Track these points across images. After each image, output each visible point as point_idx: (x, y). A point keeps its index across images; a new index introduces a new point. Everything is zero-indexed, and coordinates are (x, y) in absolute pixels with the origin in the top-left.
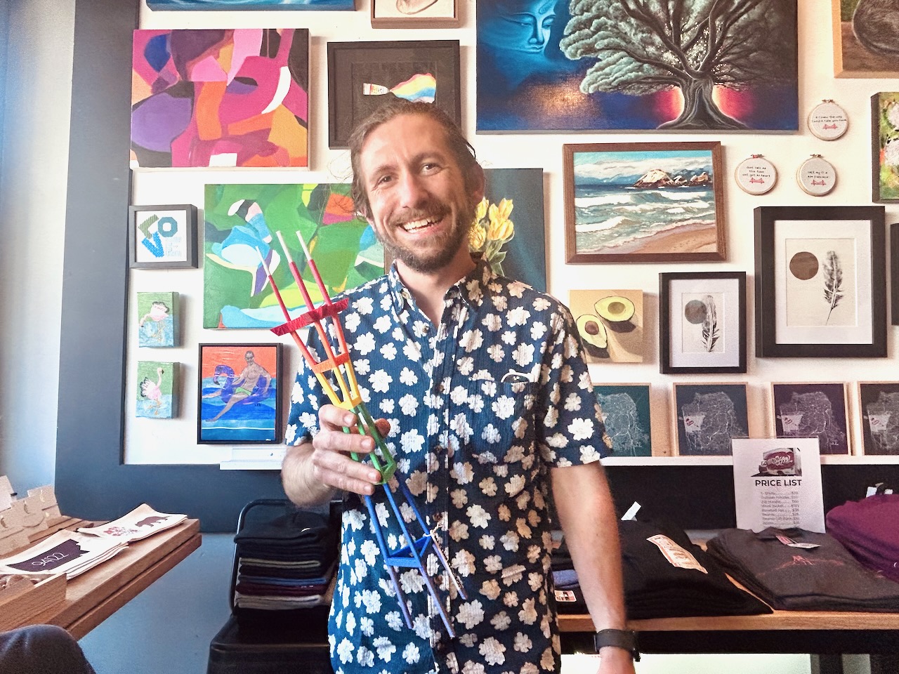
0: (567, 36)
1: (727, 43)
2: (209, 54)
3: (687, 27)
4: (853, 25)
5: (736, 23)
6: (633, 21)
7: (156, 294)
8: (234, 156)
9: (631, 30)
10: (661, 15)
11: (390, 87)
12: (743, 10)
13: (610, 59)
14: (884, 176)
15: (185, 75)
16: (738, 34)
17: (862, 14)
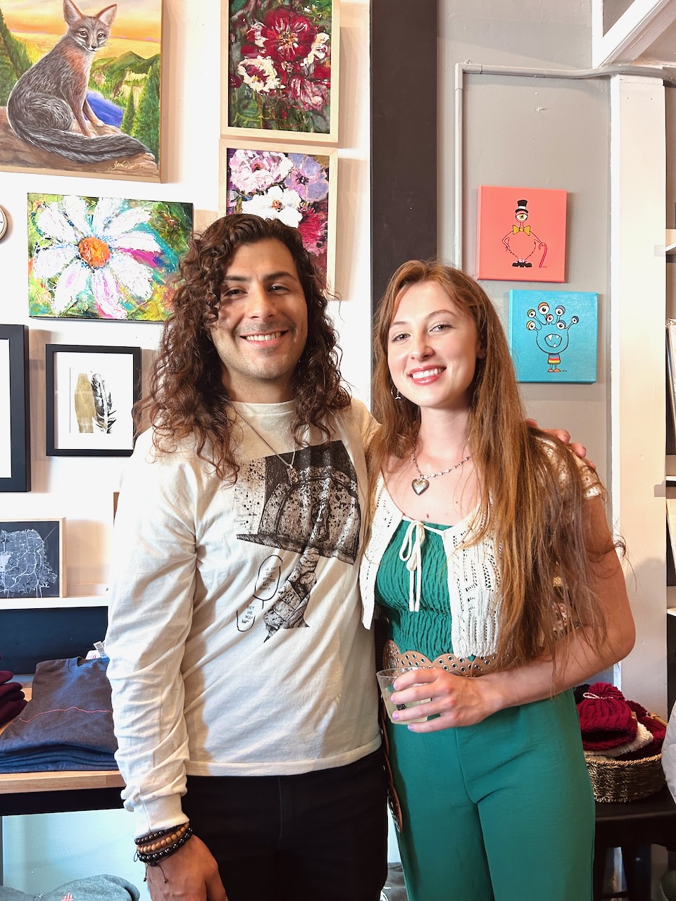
4: (7, 111)
14: (33, 289)
17: (20, 96)
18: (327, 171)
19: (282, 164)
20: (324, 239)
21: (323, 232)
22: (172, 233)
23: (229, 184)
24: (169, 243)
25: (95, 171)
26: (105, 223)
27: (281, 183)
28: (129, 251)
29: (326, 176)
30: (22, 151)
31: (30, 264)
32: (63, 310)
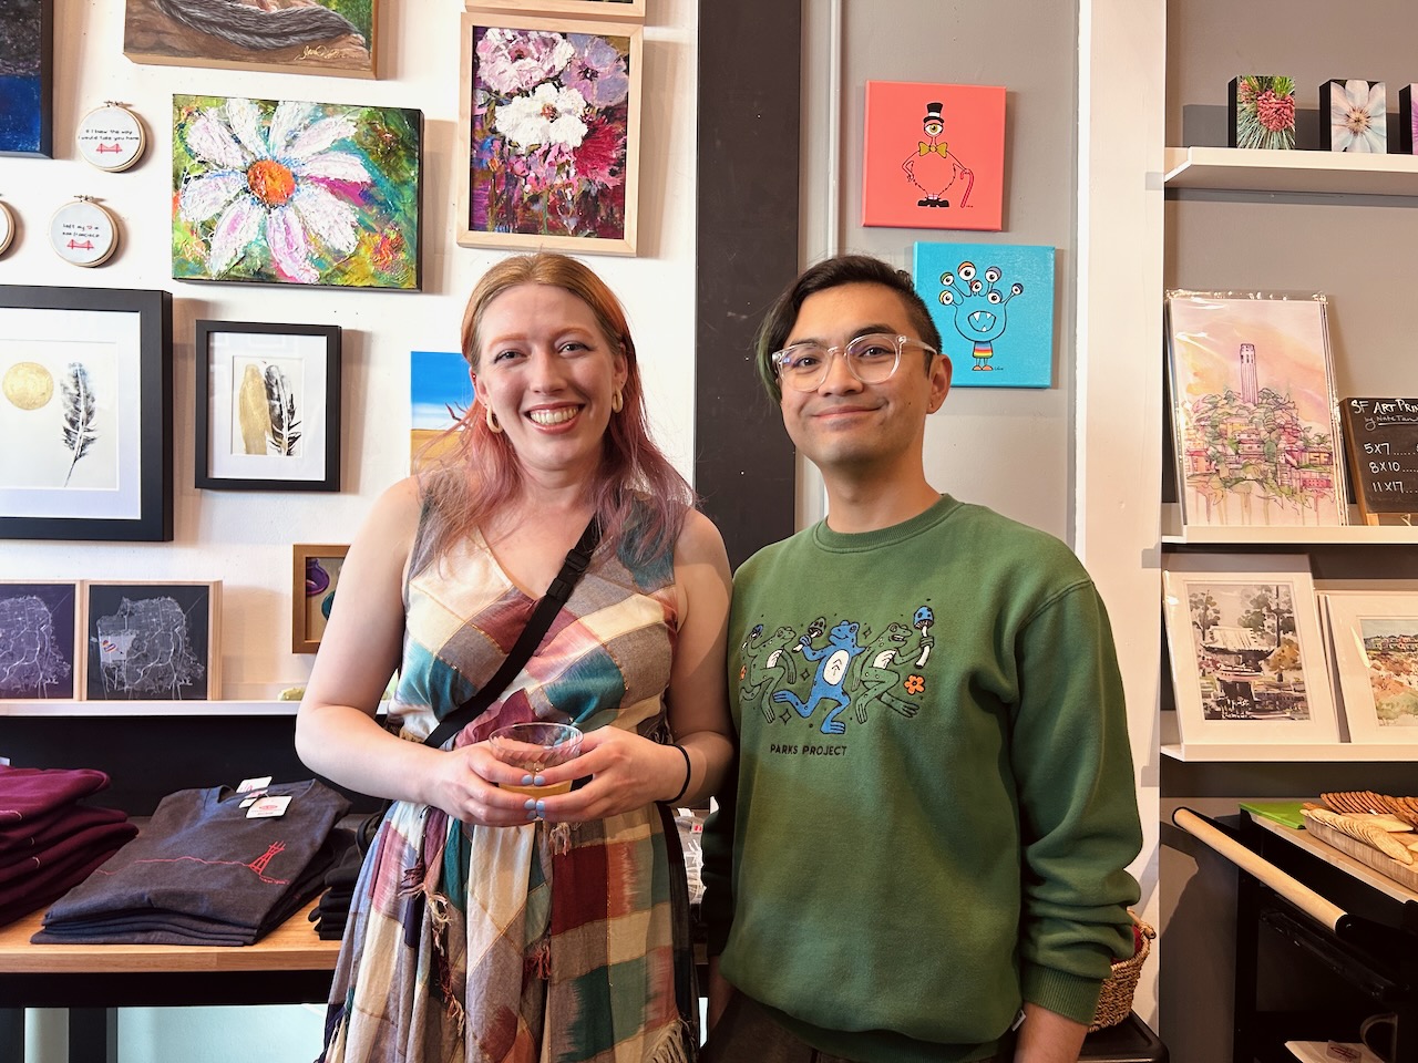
14: (178, 238)
18: (627, 59)
19: (557, 48)
20: (621, 163)
21: (620, 153)
22: (388, 154)
23: (476, 81)
24: (384, 169)
25: (274, 62)
26: (288, 139)
27: (556, 78)
28: (324, 180)
29: (625, 67)
30: (169, 33)
31: (175, 200)
32: (224, 269)
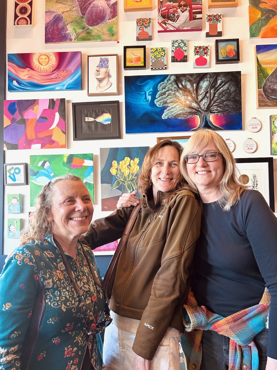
0: (157, 98)
1: (215, 98)
2: (30, 109)
3: (200, 93)
4: (262, 90)
5: (218, 91)
6: (181, 92)
7: (13, 195)
8: (40, 145)
9: (180, 95)
10: (191, 89)
11: (95, 118)
12: (221, 86)
13: (173, 106)
14: (273, 146)
15: (22, 116)
16: (220, 95)
17: (266, 85)
30: (268, 102)
